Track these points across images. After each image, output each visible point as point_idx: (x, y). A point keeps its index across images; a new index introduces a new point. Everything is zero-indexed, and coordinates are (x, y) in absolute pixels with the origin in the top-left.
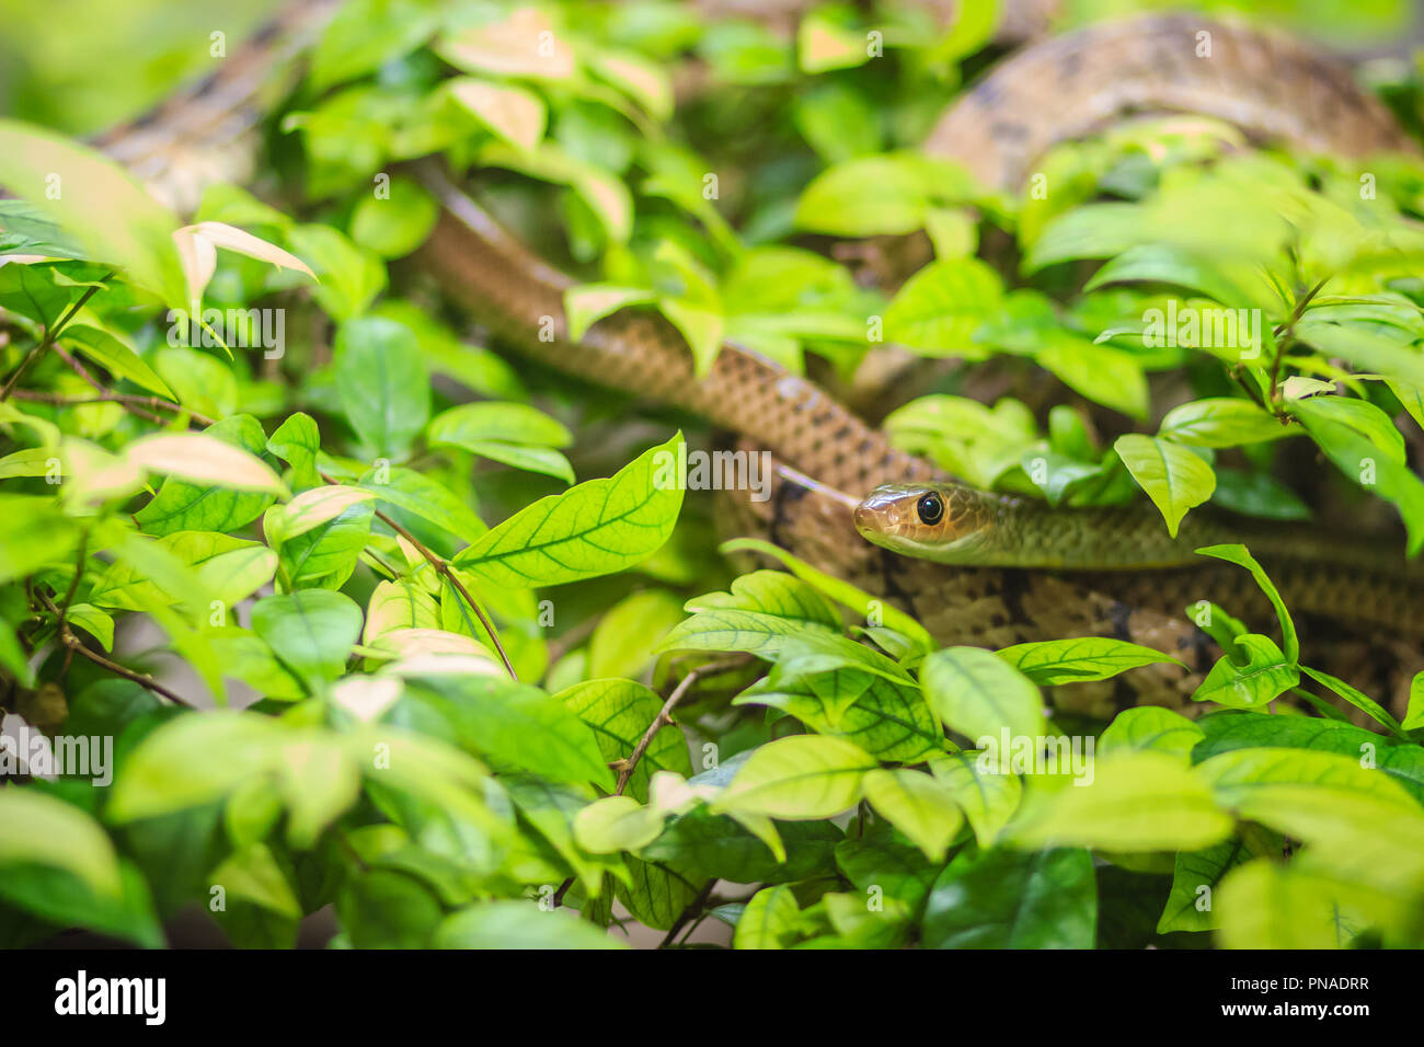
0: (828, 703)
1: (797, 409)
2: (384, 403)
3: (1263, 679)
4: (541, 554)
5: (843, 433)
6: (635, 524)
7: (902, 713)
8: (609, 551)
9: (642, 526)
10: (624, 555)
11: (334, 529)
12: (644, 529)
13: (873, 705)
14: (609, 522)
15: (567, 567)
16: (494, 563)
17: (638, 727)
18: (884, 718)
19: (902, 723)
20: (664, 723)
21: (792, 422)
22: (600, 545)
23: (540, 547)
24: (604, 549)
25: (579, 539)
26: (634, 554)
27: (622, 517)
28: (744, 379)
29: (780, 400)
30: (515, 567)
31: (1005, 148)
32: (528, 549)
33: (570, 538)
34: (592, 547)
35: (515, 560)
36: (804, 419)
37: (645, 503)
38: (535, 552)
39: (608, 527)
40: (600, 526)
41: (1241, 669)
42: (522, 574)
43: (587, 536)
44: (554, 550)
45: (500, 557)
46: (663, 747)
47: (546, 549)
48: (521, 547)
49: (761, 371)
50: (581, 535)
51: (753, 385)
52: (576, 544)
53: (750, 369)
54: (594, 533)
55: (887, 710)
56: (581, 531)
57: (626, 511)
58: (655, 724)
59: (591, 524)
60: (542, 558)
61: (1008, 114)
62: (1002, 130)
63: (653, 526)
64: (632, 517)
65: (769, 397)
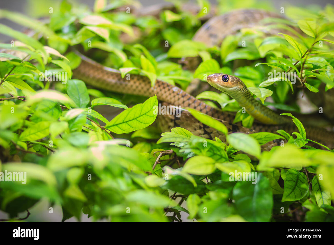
0: (202, 150)
1: (178, 94)
2: (79, 98)
3: (300, 142)
4: (127, 124)
5: (189, 99)
6: (148, 116)
7: (218, 153)
8: (142, 123)
9: (150, 116)
10: (145, 124)
11: (78, 119)
12: (150, 117)
13: (212, 151)
14: (142, 115)
15: (132, 127)
16: (115, 126)
17: (151, 165)
18: (215, 154)
19: (219, 155)
20: (157, 163)
21: (177, 97)
22: (140, 121)
23: (126, 122)
24: (141, 122)
25: (135, 120)
26: (148, 123)
27: (145, 114)
28: (164, 88)
29: (173, 92)
30: (120, 127)
31: (212, 40)
32: (123, 122)
33: (133, 119)
34: (138, 122)
35: (120, 126)
36: (180, 96)
37: (150, 110)
38: (125, 123)
39: (142, 116)
40: (140, 116)
41: (295, 139)
42: (122, 129)
43: (137, 119)
44: (129, 123)
45: (117, 125)
46: (157, 170)
47: (128, 122)
48: (122, 122)
49: (168, 86)
50: (136, 119)
51: (167, 89)
52: (135, 121)
53: (165, 86)
54: (139, 118)
55: (215, 152)
56: (136, 118)
57: (146, 112)
58: (155, 163)
59: (138, 116)
60: (127, 125)
61: (213, 32)
62: (211, 36)
63: (152, 116)
64: (147, 114)
65: (171, 92)
